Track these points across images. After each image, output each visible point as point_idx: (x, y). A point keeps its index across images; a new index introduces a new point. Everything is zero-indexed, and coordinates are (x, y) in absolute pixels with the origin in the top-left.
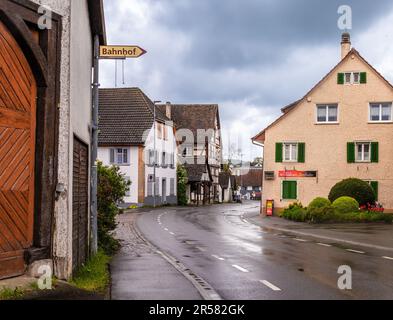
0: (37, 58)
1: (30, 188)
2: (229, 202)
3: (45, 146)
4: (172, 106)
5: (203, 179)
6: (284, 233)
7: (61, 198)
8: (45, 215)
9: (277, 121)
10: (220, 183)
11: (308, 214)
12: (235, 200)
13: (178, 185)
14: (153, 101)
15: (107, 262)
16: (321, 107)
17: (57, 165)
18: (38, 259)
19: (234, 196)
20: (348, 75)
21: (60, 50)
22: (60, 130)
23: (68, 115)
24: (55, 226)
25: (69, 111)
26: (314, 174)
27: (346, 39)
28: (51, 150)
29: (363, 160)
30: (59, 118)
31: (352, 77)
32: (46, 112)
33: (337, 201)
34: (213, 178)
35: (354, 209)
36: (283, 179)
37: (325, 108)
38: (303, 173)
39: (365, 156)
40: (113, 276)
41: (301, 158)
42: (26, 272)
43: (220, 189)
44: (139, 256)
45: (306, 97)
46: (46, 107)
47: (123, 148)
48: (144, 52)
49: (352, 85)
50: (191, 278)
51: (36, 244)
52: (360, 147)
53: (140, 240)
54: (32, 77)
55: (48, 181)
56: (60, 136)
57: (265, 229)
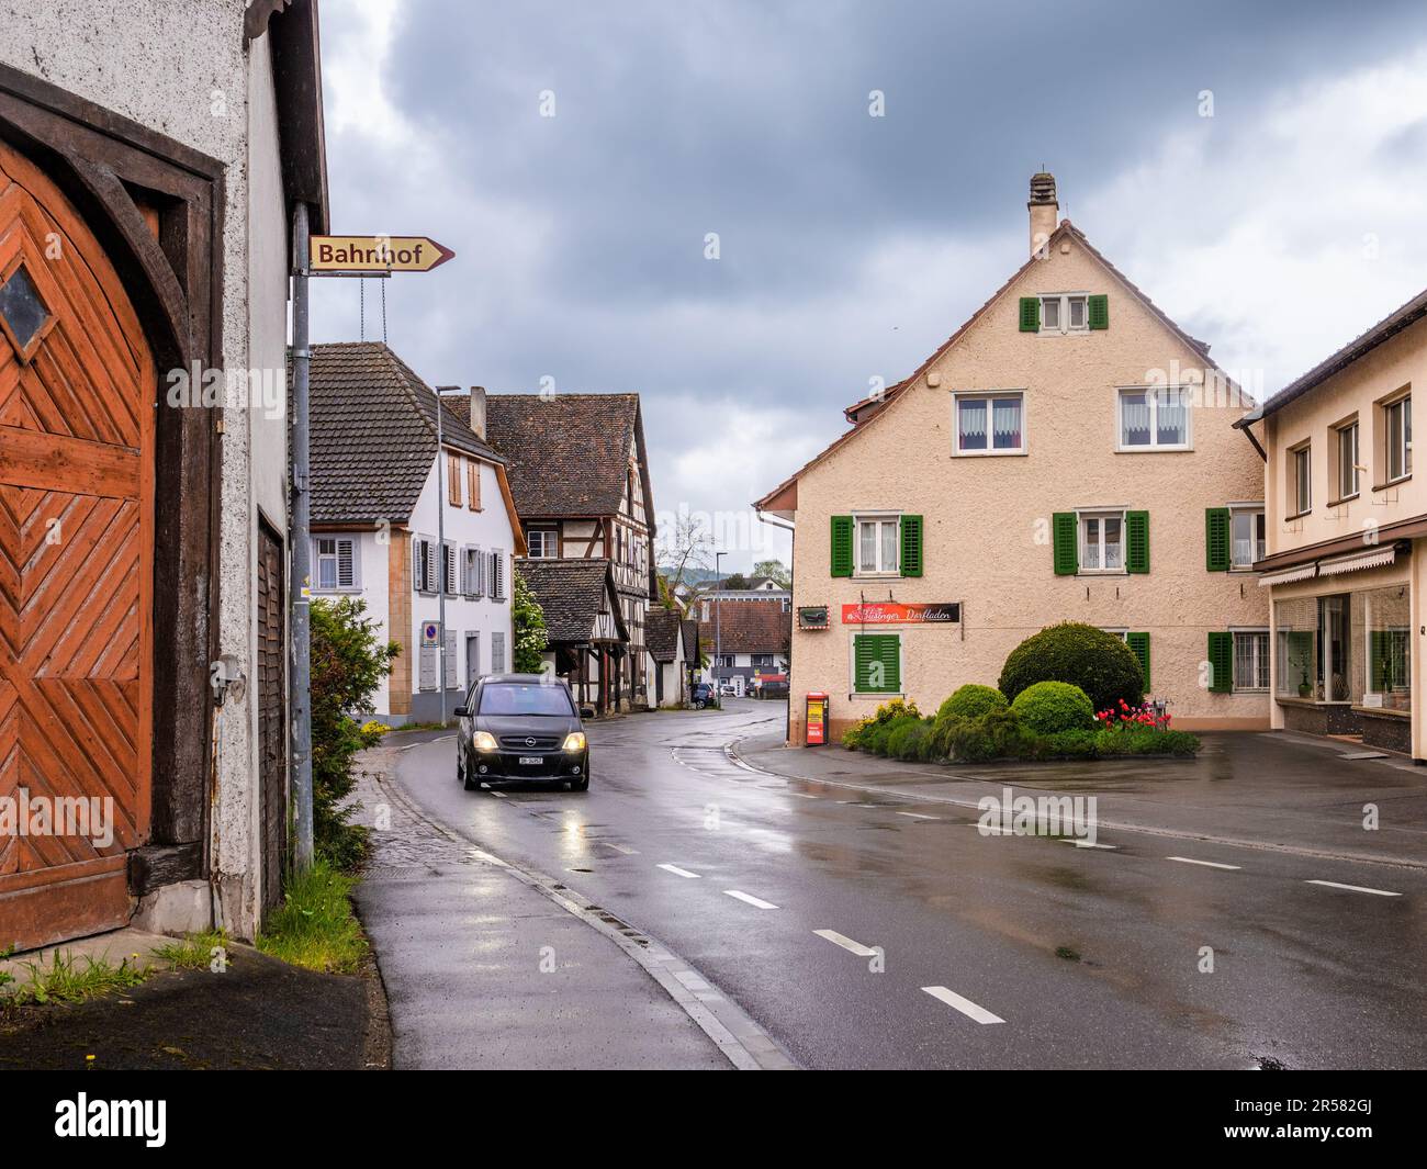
0: (160, 290)
1: (140, 670)
2: (680, 706)
3: (184, 546)
4: (489, 399)
5: (596, 633)
6: (866, 798)
7: (229, 701)
8: (186, 751)
9: (834, 449)
10: (649, 646)
11: (939, 738)
12: (699, 700)
13: (517, 653)
14: (432, 384)
15: (346, 891)
16: (970, 402)
17: (218, 602)
18: (169, 880)
19: (694, 687)
20: (1053, 303)
21: (222, 264)
22: (225, 501)
23: (247, 453)
24: (214, 781)
25: (248, 444)
26: (951, 612)
27: (1043, 192)
28: (201, 558)
29: (1102, 567)
30: (220, 463)
31: (1065, 309)
32: (186, 447)
33: (1026, 696)
34: (630, 629)
35: (1079, 720)
36: (857, 629)
37: (983, 405)
38: (920, 609)
39: (1108, 553)
40: (378, 931)
41: (912, 565)
42: (136, 918)
43: (648, 664)
44: (436, 873)
45: (922, 372)
46: (185, 432)
47: (338, 539)
48: (447, 255)
49: (1063, 336)
50: (609, 929)
51: (161, 837)
52: (1092, 526)
53: (425, 828)
54: (142, 346)
55: (193, 651)
56: (226, 516)
57: (805, 787)
